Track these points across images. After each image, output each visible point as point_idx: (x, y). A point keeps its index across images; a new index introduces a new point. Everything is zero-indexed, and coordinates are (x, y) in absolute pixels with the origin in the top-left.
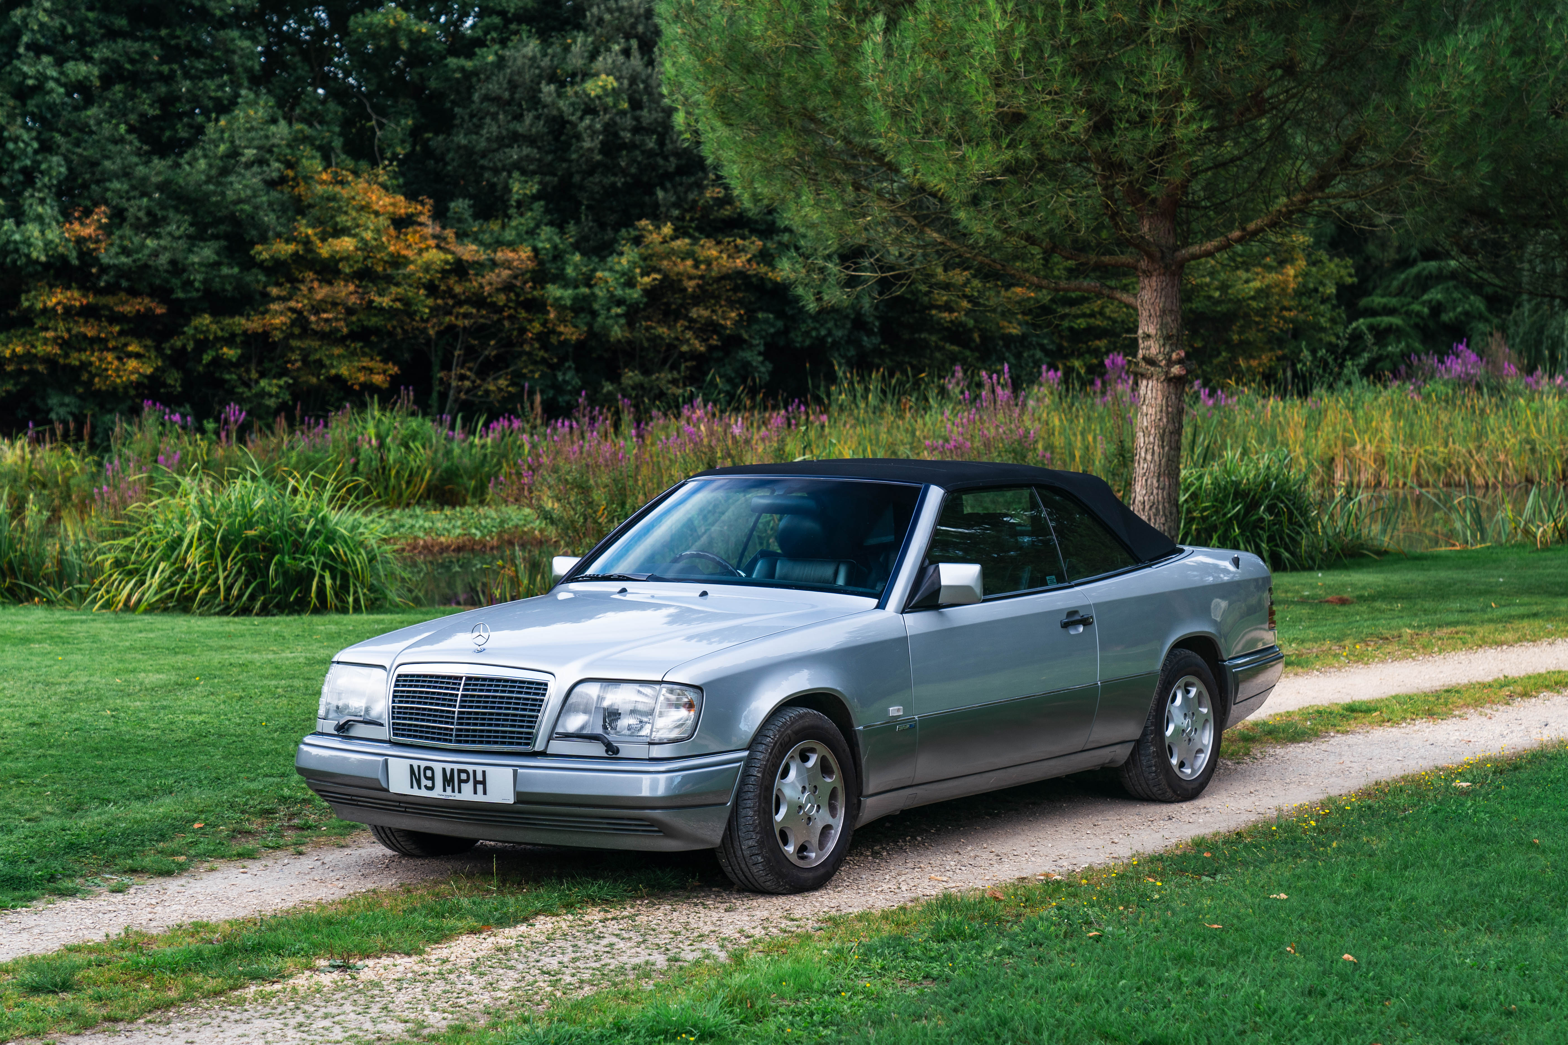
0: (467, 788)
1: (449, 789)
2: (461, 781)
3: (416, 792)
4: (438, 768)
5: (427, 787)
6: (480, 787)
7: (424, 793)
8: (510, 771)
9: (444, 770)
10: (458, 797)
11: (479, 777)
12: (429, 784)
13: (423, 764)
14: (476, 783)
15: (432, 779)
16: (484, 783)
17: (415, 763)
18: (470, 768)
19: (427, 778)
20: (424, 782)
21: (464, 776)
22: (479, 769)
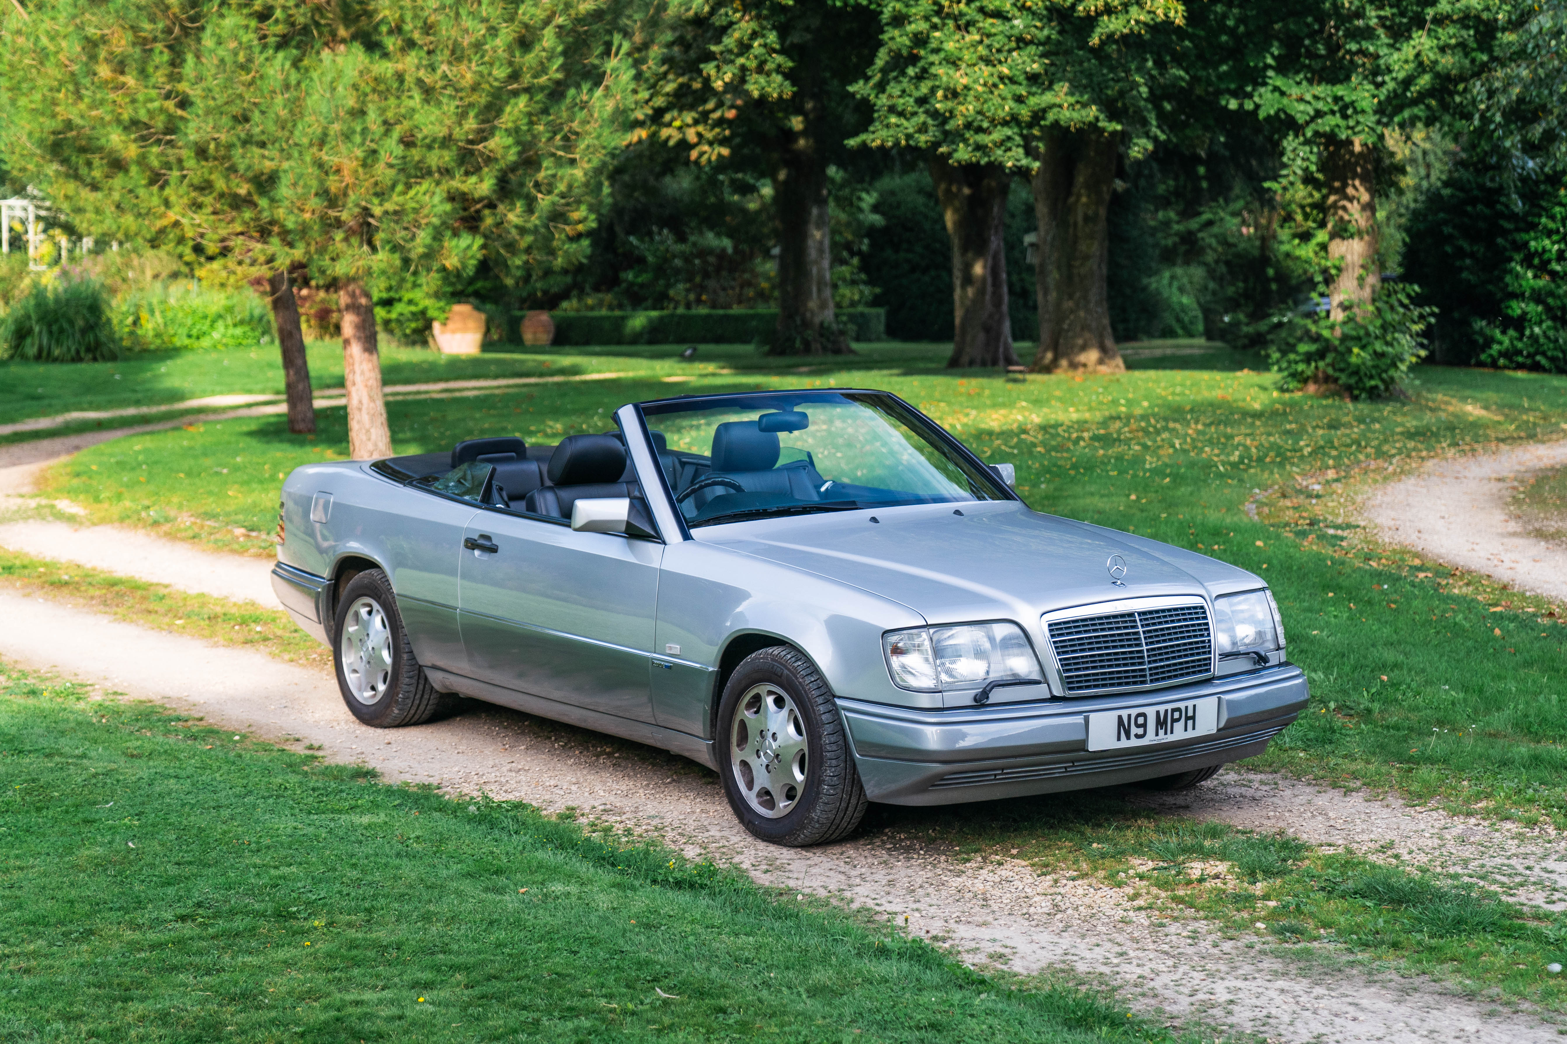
0: (1179, 727)
1: (1161, 732)
2: (1174, 721)
3: (1125, 744)
4: (1151, 712)
5: (1137, 736)
6: (1190, 723)
7: (1134, 743)
8: (1215, 699)
9: (1158, 713)
10: (1170, 738)
11: (1190, 714)
12: (1140, 731)
13: (1134, 712)
14: (1187, 718)
15: (1144, 726)
16: (1193, 718)
17: (1124, 713)
18: (1182, 705)
19: (1138, 726)
20: (1134, 730)
21: (1176, 715)
22: (1190, 704)
